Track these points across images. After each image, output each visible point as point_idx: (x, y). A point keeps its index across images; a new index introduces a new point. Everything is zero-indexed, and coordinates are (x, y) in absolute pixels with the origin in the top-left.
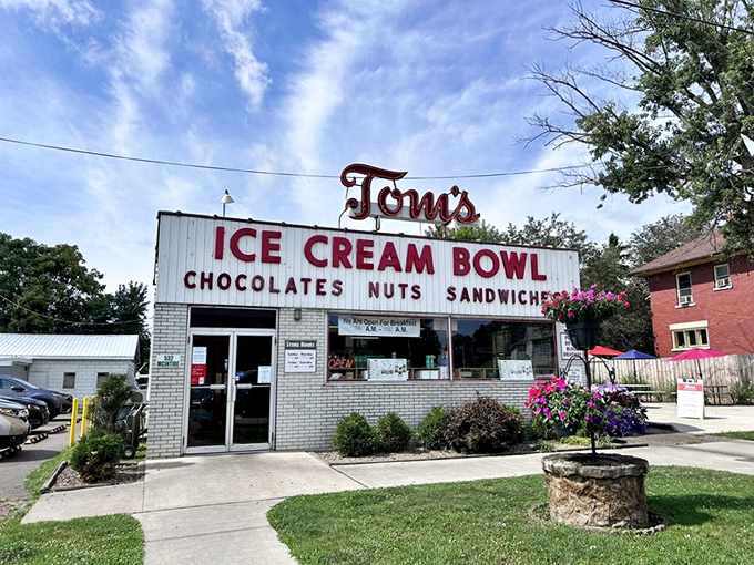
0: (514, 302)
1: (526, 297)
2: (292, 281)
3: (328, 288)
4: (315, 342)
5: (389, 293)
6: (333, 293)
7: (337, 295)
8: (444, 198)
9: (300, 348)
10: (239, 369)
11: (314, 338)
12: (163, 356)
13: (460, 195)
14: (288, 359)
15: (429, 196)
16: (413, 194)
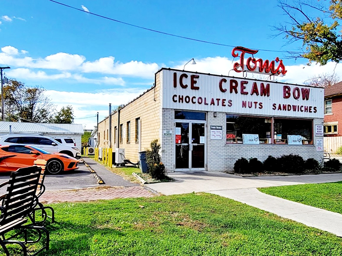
0: (298, 111)
1: (303, 109)
2: (213, 100)
3: (226, 103)
4: (222, 127)
5: (250, 106)
6: (229, 105)
7: (230, 106)
8: (273, 63)
9: (216, 129)
10: (193, 137)
11: (221, 125)
12: (166, 131)
13: (279, 62)
14: (212, 133)
15: (267, 62)
16: (261, 61)
